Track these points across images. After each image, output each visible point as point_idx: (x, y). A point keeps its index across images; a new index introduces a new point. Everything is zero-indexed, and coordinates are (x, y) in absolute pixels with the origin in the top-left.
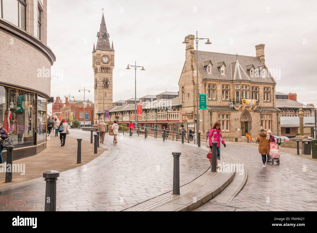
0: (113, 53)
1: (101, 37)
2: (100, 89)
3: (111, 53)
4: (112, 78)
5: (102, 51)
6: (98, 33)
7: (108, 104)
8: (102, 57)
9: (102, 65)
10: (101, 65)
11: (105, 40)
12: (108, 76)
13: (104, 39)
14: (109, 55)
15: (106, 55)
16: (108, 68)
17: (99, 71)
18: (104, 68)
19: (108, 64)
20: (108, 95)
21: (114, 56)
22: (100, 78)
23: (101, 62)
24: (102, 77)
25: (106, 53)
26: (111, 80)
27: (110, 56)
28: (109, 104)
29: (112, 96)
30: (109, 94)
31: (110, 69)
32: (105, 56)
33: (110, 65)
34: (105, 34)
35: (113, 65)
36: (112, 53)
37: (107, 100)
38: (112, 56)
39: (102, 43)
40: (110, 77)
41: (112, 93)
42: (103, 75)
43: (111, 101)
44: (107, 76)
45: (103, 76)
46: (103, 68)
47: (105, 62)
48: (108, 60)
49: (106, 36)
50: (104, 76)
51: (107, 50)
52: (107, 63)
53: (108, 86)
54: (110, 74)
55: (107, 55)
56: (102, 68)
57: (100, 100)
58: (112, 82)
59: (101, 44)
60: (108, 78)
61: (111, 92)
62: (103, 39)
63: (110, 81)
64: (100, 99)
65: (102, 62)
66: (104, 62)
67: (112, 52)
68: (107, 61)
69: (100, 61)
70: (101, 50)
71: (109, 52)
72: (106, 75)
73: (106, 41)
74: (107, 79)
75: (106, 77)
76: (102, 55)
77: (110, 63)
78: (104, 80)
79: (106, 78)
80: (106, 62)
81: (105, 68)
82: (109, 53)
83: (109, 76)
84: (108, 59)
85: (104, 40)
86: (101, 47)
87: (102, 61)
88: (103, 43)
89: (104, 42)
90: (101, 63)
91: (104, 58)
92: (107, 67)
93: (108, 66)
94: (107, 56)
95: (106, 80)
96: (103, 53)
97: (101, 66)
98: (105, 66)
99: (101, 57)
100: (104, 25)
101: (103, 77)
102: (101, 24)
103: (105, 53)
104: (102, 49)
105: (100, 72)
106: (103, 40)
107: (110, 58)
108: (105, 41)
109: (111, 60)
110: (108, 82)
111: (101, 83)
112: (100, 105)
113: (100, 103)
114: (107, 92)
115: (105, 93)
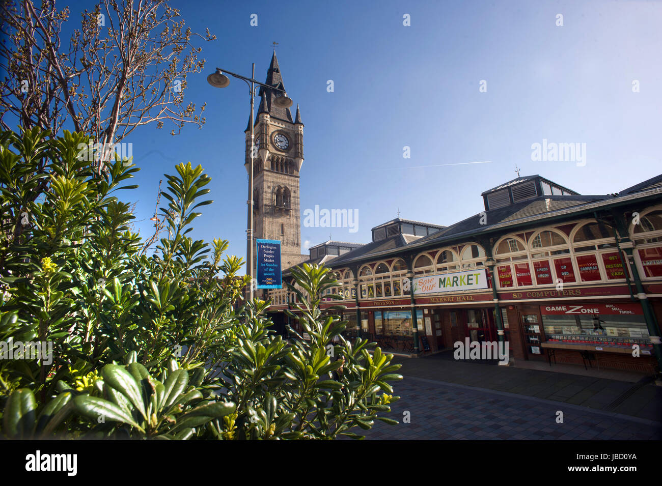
2: (268, 213)
3: (296, 129)
4: (298, 187)
7: (288, 256)
8: (272, 133)
9: (273, 152)
10: (270, 150)
12: (287, 182)
14: (290, 131)
15: (282, 131)
16: (288, 163)
18: (277, 160)
19: (287, 153)
20: (287, 230)
22: (269, 184)
23: (272, 146)
24: (273, 182)
25: (284, 126)
26: (295, 192)
27: (291, 136)
28: (293, 255)
29: (298, 234)
30: (292, 228)
31: (293, 165)
33: (293, 157)
35: (299, 154)
36: (296, 127)
40: (294, 186)
41: (298, 225)
42: (276, 177)
43: (297, 248)
44: (285, 182)
45: (275, 180)
46: (275, 159)
47: (280, 147)
48: (287, 144)
50: (279, 180)
51: (284, 120)
52: (286, 149)
53: (290, 208)
54: (293, 178)
55: (285, 132)
56: (273, 159)
58: (298, 198)
61: (296, 225)
63: (292, 194)
68: (286, 147)
69: (269, 142)
70: (271, 116)
72: (283, 180)
74: (285, 190)
76: (272, 130)
77: (292, 150)
78: (279, 189)
80: (283, 148)
82: (291, 128)
83: (291, 183)
87: (274, 143)
90: (270, 148)
91: (277, 136)
92: (286, 158)
93: (289, 159)
94: (286, 134)
95: (282, 190)
96: (276, 124)
98: (280, 156)
99: (270, 133)
100: (277, 72)
101: (277, 183)
103: (280, 125)
104: (274, 115)
105: (267, 168)
107: (293, 140)
109: (296, 144)
110: (289, 198)
111: (271, 198)
114: (286, 223)
115: (282, 224)
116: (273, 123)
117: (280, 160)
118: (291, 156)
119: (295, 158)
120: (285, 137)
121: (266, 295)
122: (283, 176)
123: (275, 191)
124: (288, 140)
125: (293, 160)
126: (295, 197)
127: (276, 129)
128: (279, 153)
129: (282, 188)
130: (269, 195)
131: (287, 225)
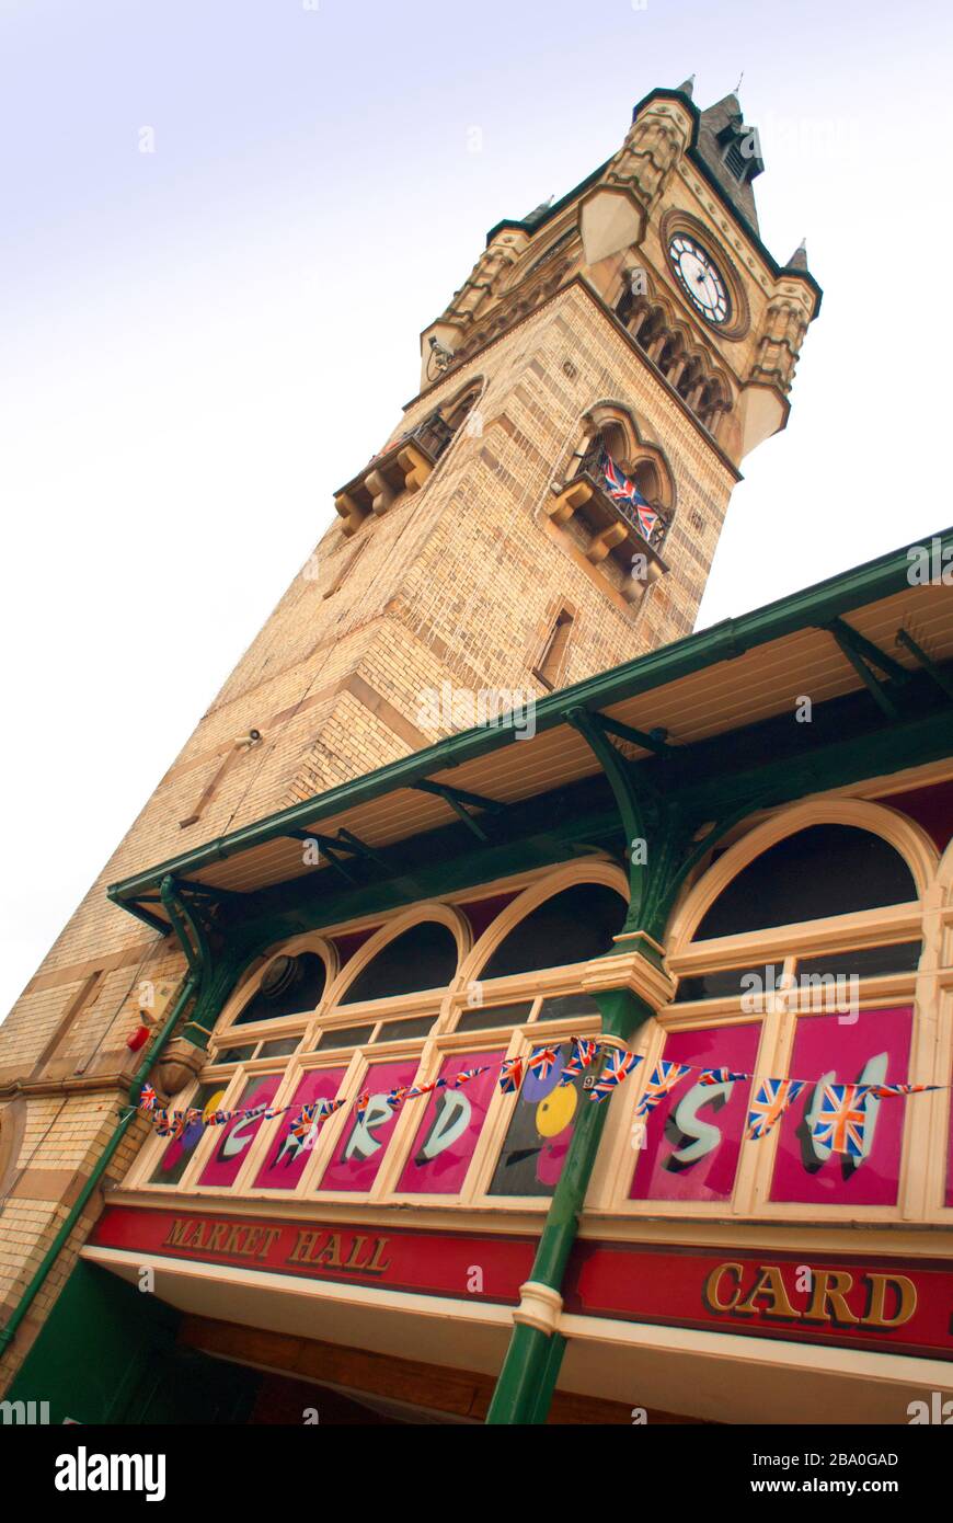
8: (677, 212)
9: (657, 267)
10: (643, 248)
11: (736, 182)
12: (678, 445)
15: (719, 247)
16: (707, 373)
17: (593, 278)
18: (652, 319)
19: (715, 337)
24: (602, 372)
25: (731, 238)
26: (698, 524)
31: (728, 407)
32: (704, 237)
33: (739, 377)
36: (789, 293)
40: (699, 491)
44: (662, 429)
45: (617, 371)
46: (650, 301)
48: (719, 315)
50: (632, 394)
52: (708, 318)
55: (731, 264)
60: (673, 470)
63: (682, 518)
68: (710, 316)
72: (658, 413)
75: (649, 425)
76: (681, 200)
77: (738, 352)
79: (644, 435)
80: (699, 306)
81: (676, 341)
84: (723, 304)
85: (724, 165)
91: (687, 245)
93: (715, 359)
94: (729, 270)
95: (634, 453)
96: (703, 202)
97: (634, 260)
98: (678, 313)
99: (666, 201)
103: (717, 222)
105: (597, 292)
106: (715, 154)
107: (754, 320)
109: (767, 340)
111: (559, 424)
112: (361, 727)
113: (396, 702)
114: (593, 628)
115: (564, 619)
118: (730, 365)
119: (742, 386)
122: (665, 404)
123: (597, 421)
124: (728, 301)
125: (734, 387)
126: (685, 540)
127: (695, 215)
129: (640, 444)
130: (554, 402)
131: (588, 645)
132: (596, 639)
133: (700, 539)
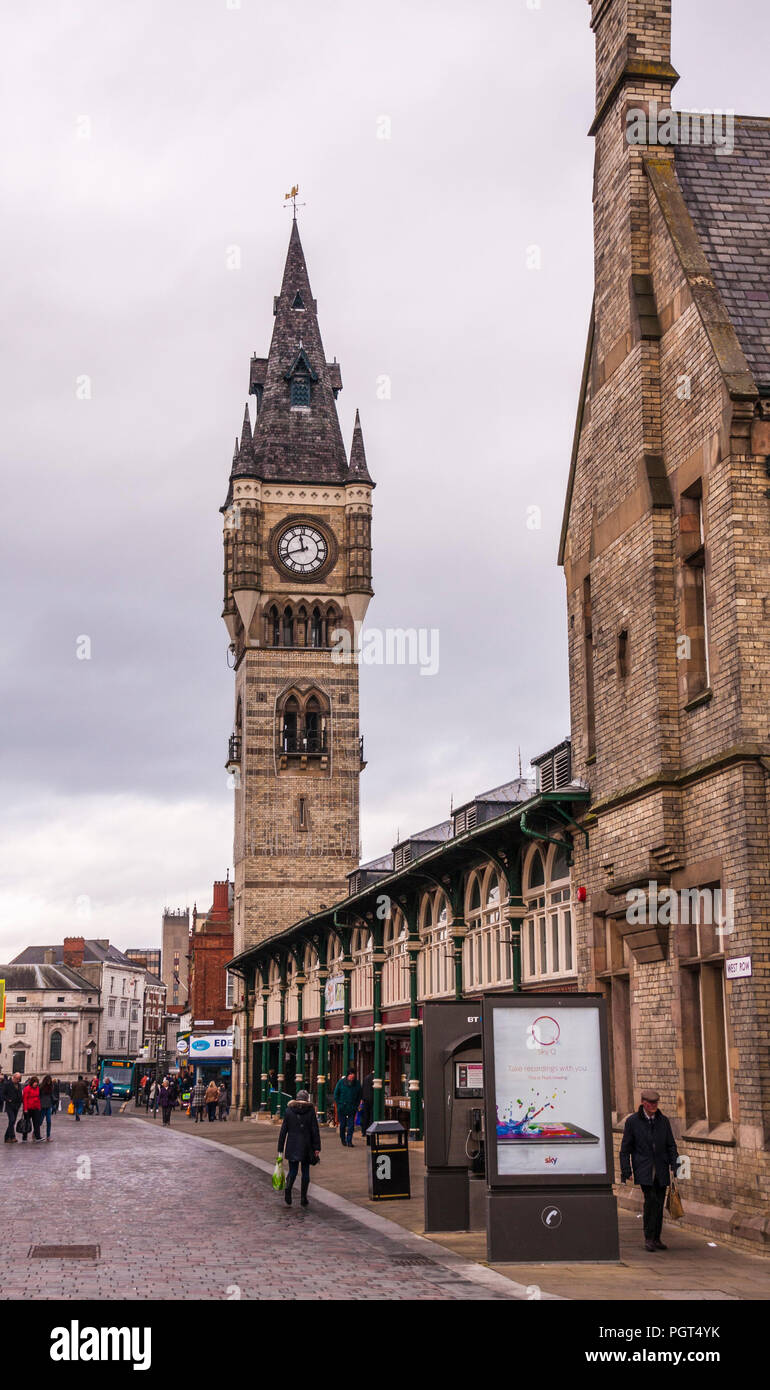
0: (363, 499)
1: (273, 389)
2: (258, 772)
3: (349, 500)
4: (355, 683)
5: (273, 489)
6: (256, 361)
7: (319, 889)
8: (274, 531)
9: (276, 588)
10: (266, 587)
11: (306, 410)
12: (321, 671)
13: (300, 400)
14: (328, 511)
15: (304, 516)
16: (323, 611)
17: (252, 636)
18: (288, 611)
19: (321, 581)
20: (319, 815)
21: (367, 518)
22: (262, 688)
23: (271, 570)
24: (275, 680)
25: (308, 500)
26: (344, 699)
27: (336, 526)
28: (333, 885)
29: (354, 823)
30: (333, 806)
31: (341, 618)
32: (294, 521)
33: (341, 590)
34: (301, 364)
35: (360, 584)
36: (351, 497)
37: (316, 853)
38: (352, 524)
39: (277, 434)
40: (340, 682)
41: (352, 799)
42: (283, 665)
43: (345, 864)
44: (310, 674)
45: (281, 672)
46: (281, 611)
47: (298, 568)
48: (321, 555)
49: (313, 381)
50: (292, 673)
51: (310, 479)
52: (315, 572)
53: (325, 750)
55: (314, 518)
56: (274, 609)
57: (260, 859)
58: (355, 715)
59: (271, 439)
60: (323, 688)
61: (344, 797)
62: (284, 400)
63: (336, 706)
64: (258, 852)
65: (278, 569)
66: (290, 568)
67: (355, 489)
68: (316, 564)
69: (261, 563)
70: (265, 481)
71: (332, 491)
72: (306, 668)
73: (313, 414)
74: (313, 698)
75: (304, 680)
76: (273, 519)
77: (337, 572)
78: (293, 698)
79: (304, 687)
80: (308, 568)
81: (303, 609)
82: (332, 501)
83: (332, 673)
84: (321, 545)
85: (294, 409)
86: (270, 461)
87: (278, 560)
88: (285, 430)
89: (298, 424)
90: (266, 579)
91: (289, 536)
92: (317, 600)
93: (324, 599)
94: (315, 522)
95: (303, 701)
96: (285, 499)
97: (265, 599)
98: (296, 599)
99: (266, 534)
100: (298, 304)
101: (285, 680)
102: (278, 301)
103: (297, 500)
104: (279, 471)
105: (256, 643)
106: (286, 408)
107: (340, 536)
108: (299, 414)
109: (348, 550)
110: (323, 720)
111: (268, 728)
112: (254, 894)
113: (261, 879)
114: (314, 794)
115: (302, 800)
116: (273, 499)
117: (296, 612)
118: (334, 590)
119: (344, 595)
120: (315, 530)
121: (250, 997)
122: (308, 658)
123: (282, 706)
124: (323, 539)
125: (340, 601)
126: (341, 715)
127: (285, 516)
128: (295, 587)
129: (303, 694)
130: (262, 720)
131: (316, 801)
132: (317, 797)
133: (349, 706)
